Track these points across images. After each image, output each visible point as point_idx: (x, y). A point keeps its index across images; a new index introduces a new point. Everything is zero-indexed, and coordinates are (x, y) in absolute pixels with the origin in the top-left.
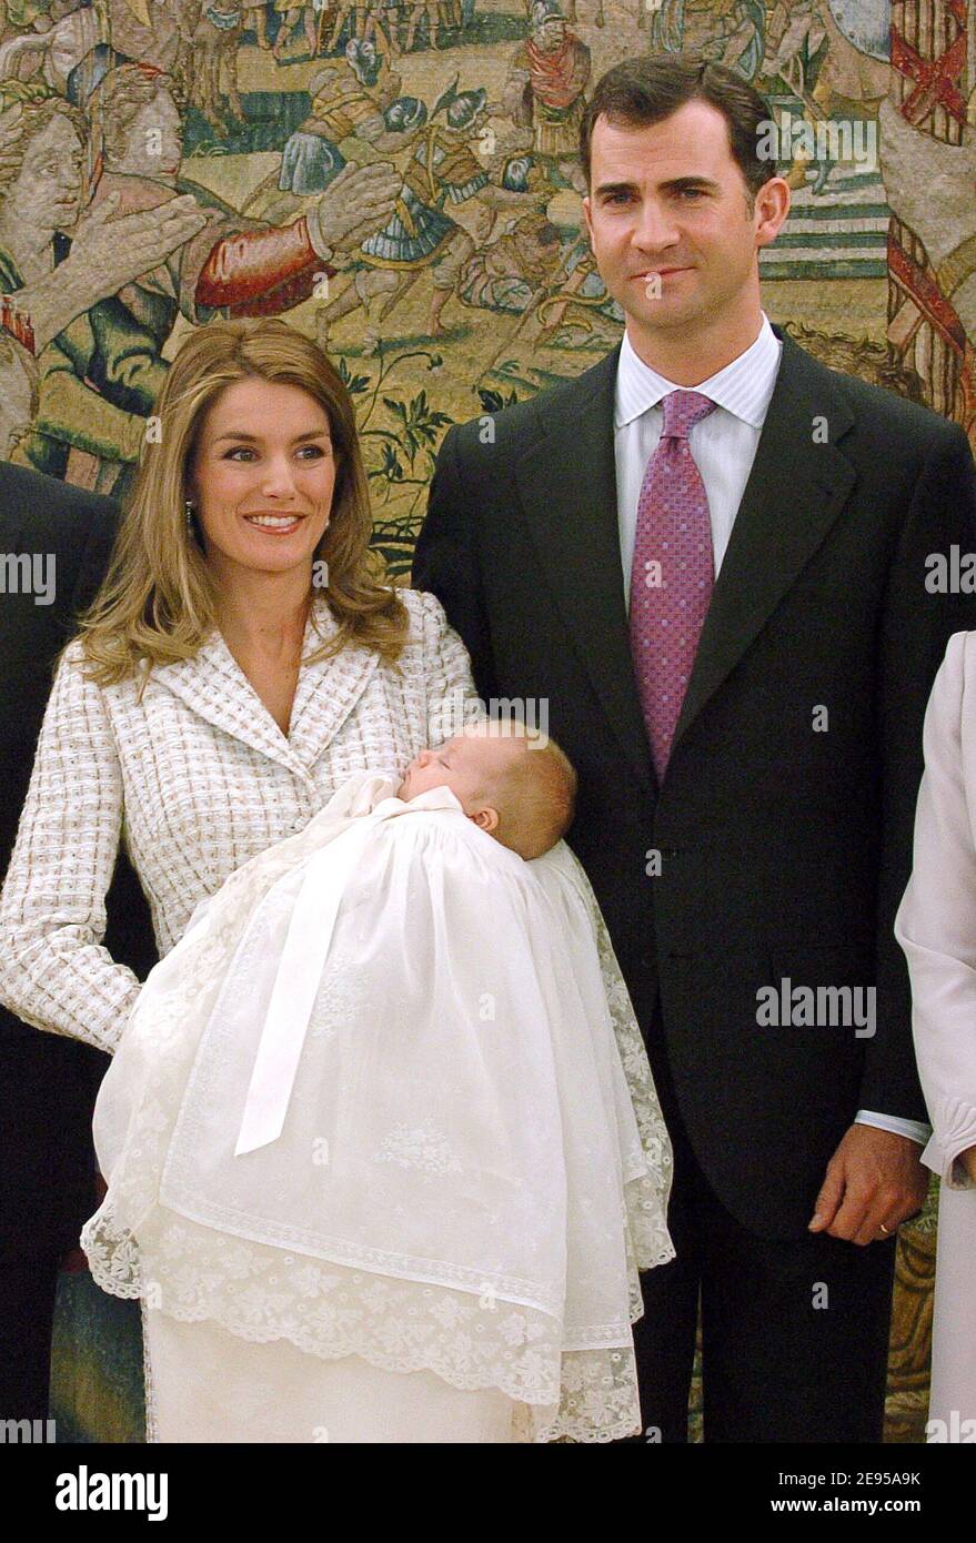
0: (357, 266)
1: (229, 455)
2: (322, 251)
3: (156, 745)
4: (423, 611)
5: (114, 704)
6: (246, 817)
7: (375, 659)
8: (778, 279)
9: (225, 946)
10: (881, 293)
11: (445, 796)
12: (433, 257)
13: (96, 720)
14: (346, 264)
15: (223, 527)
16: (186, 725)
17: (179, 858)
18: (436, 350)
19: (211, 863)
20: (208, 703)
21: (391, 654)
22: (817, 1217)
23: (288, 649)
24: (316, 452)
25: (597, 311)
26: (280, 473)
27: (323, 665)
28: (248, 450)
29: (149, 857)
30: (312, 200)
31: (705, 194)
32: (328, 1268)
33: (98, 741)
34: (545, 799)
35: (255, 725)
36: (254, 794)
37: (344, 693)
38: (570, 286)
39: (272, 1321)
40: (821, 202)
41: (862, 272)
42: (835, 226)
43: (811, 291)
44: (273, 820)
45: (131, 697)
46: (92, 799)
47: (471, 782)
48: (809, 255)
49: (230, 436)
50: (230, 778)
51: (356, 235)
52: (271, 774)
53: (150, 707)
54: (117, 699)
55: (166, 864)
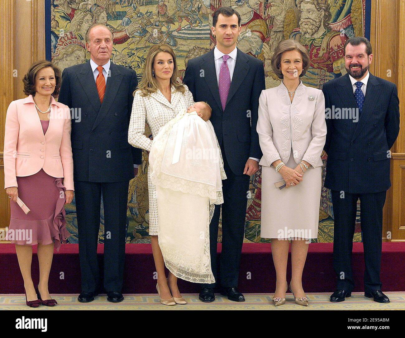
0: (133, 37)
1: (159, 63)
2: (128, 35)
3: (152, 105)
4: (186, 87)
5: (145, 100)
6: (166, 116)
7: (181, 94)
8: (194, 39)
9: (167, 134)
10: (209, 42)
11: (195, 113)
12: (144, 36)
13: (142, 102)
14: (132, 36)
15: (158, 73)
16: (156, 102)
17: (157, 122)
18: (145, 49)
19: (162, 122)
20: (159, 99)
21: (183, 92)
22: (244, 172)
23: (168, 91)
24: (171, 62)
25: (168, 44)
26: (166, 65)
27: (175, 94)
28: (161, 62)
29: (151, 121)
30: (127, 27)
31: (236, 27)
32: (185, 180)
33: (143, 105)
34: (208, 113)
35: (166, 102)
36: (167, 112)
37: (178, 98)
38: (165, 40)
39: (178, 188)
40: (201, 28)
41: (206, 38)
42: (202, 32)
43: (199, 41)
44: (170, 116)
45: (147, 99)
46: (142, 114)
47: (199, 110)
48: (199, 36)
49: (158, 60)
50: (164, 110)
51: (133, 32)
52: (169, 109)
53: (150, 100)
54: (146, 99)
55: (154, 122)
